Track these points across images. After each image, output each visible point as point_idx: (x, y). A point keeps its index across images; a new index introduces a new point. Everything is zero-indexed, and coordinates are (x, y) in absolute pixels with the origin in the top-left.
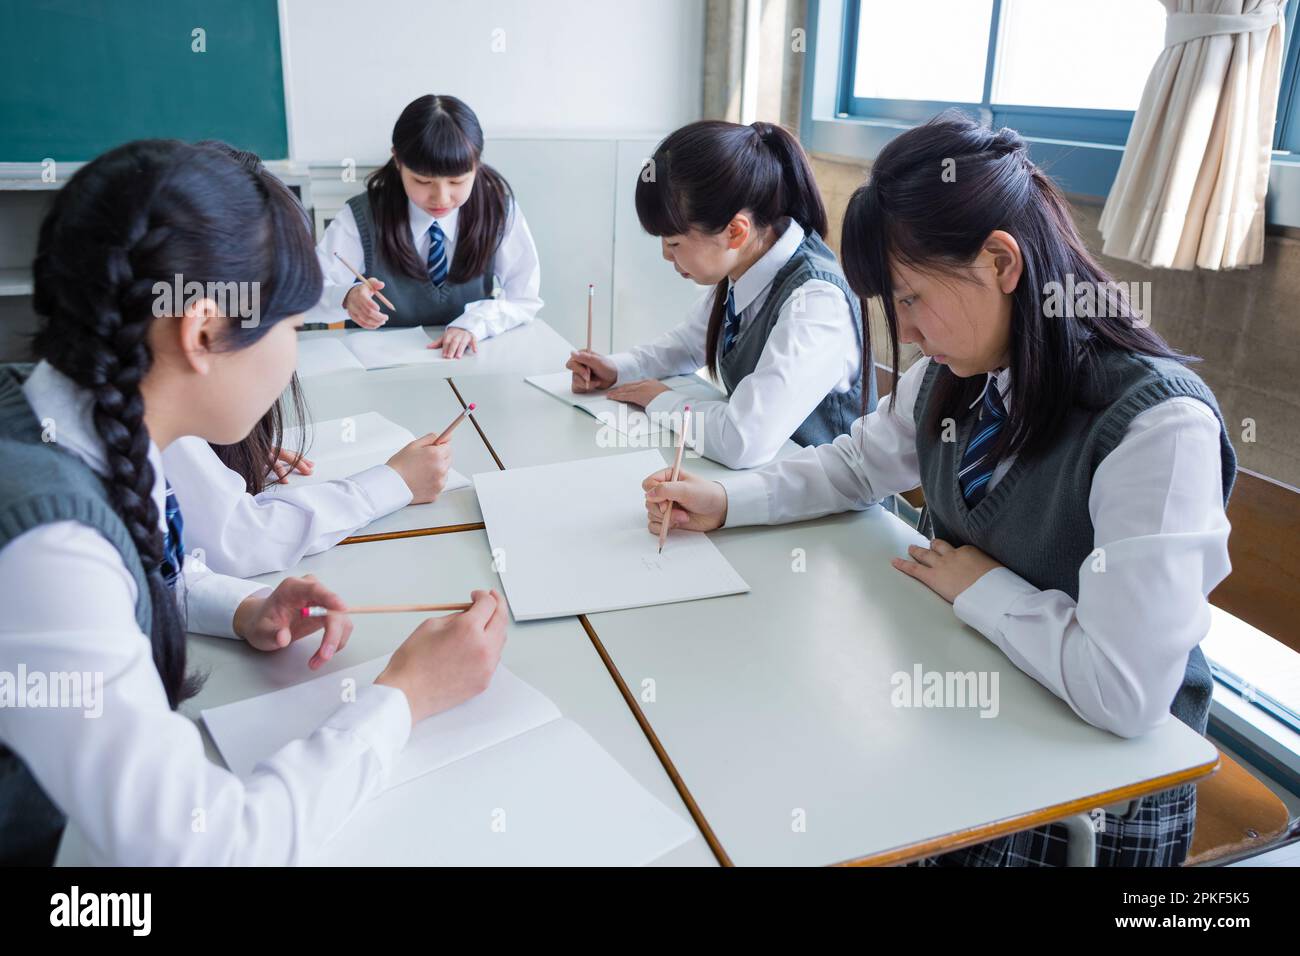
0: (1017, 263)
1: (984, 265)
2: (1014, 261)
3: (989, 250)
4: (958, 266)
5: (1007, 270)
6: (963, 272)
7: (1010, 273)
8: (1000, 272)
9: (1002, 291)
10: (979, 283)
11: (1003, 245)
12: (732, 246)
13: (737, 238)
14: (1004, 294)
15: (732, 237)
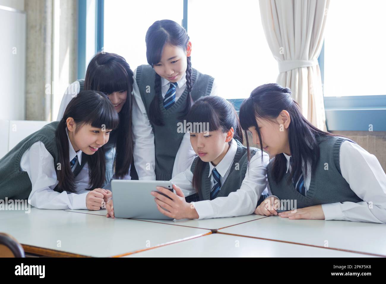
0: (289, 120)
1: (279, 119)
2: (288, 119)
3: (281, 116)
4: (273, 119)
5: (286, 121)
6: (274, 120)
7: (287, 123)
8: (284, 122)
9: (285, 127)
10: (278, 124)
11: (285, 115)
12: (226, 141)
13: (229, 137)
14: (285, 129)
15: (227, 137)
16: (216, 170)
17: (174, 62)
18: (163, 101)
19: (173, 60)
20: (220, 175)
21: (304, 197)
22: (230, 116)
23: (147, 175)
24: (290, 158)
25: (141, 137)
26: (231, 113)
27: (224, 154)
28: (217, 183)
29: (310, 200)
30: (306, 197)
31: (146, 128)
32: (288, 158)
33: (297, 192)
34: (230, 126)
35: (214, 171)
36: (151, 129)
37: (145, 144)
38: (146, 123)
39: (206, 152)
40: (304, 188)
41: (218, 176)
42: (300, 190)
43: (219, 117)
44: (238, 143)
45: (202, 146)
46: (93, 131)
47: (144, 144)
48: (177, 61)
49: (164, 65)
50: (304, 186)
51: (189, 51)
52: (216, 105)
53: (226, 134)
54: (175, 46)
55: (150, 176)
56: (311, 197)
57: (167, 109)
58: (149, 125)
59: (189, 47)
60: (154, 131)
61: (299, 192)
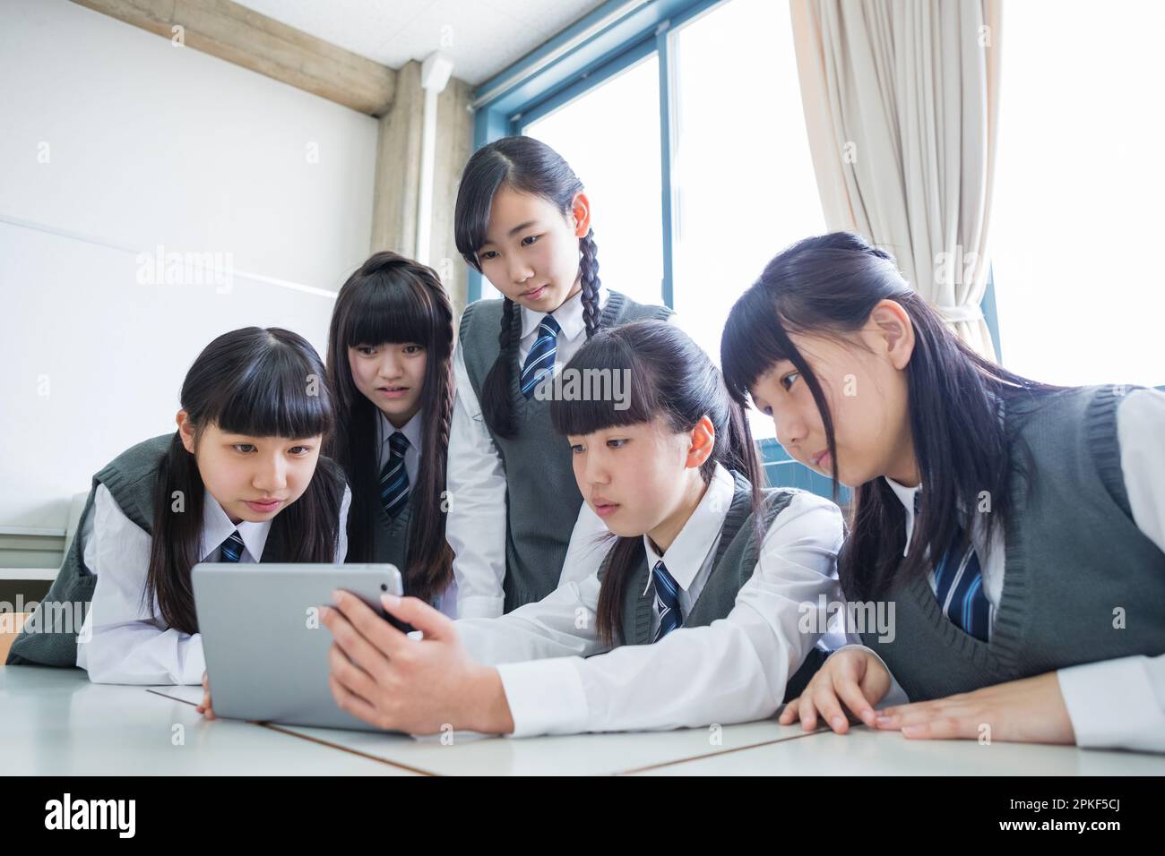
0: (907, 338)
1: (871, 333)
2: (904, 333)
3: (877, 323)
4: (847, 331)
5: (898, 343)
6: (851, 337)
7: (902, 346)
8: (891, 347)
9: (894, 365)
10: (869, 350)
11: (892, 317)
12: (689, 464)
13: (699, 452)
14: (897, 370)
15: (692, 451)
16: (663, 568)
17: (529, 241)
18: (520, 378)
19: (525, 234)
20: (677, 586)
21: (980, 643)
22: (699, 378)
23: (474, 592)
24: (917, 494)
25: (462, 484)
26: (701, 369)
27: (686, 510)
28: (666, 610)
29: (1009, 654)
30: (990, 646)
31: (478, 461)
32: (907, 496)
33: (952, 625)
34: (697, 412)
35: (660, 573)
36: (495, 463)
37: (472, 505)
38: (480, 445)
39: (617, 502)
40: (982, 602)
41: (669, 587)
42: (967, 617)
43: (654, 380)
44: (739, 481)
45: (601, 479)
46: (234, 447)
47: (472, 502)
48: (538, 237)
49: (505, 255)
50: (983, 594)
51: (582, 222)
52: (648, 341)
53: (684, 440)
54: (528, 194)
55: (482, 594)
56: (1012, 638)
57: (528, 399)
58: (490, 452)
59: (582, 209)
60: (504, 466)
61: (960, 626)
